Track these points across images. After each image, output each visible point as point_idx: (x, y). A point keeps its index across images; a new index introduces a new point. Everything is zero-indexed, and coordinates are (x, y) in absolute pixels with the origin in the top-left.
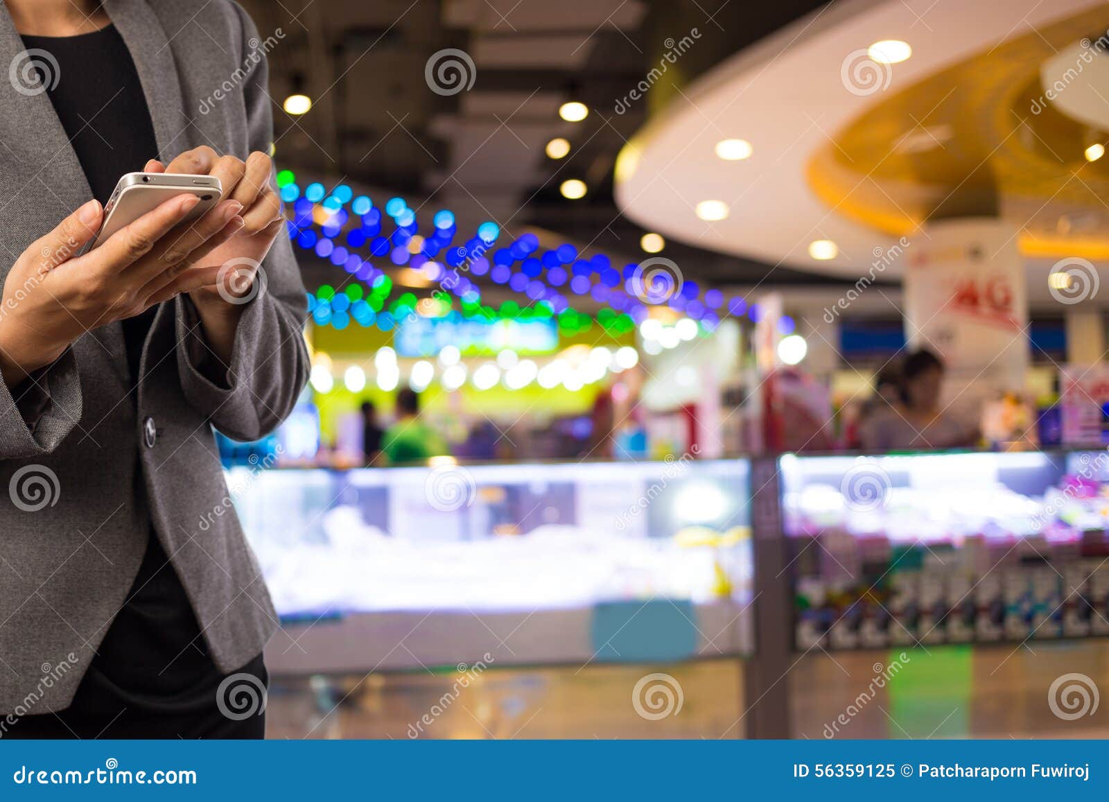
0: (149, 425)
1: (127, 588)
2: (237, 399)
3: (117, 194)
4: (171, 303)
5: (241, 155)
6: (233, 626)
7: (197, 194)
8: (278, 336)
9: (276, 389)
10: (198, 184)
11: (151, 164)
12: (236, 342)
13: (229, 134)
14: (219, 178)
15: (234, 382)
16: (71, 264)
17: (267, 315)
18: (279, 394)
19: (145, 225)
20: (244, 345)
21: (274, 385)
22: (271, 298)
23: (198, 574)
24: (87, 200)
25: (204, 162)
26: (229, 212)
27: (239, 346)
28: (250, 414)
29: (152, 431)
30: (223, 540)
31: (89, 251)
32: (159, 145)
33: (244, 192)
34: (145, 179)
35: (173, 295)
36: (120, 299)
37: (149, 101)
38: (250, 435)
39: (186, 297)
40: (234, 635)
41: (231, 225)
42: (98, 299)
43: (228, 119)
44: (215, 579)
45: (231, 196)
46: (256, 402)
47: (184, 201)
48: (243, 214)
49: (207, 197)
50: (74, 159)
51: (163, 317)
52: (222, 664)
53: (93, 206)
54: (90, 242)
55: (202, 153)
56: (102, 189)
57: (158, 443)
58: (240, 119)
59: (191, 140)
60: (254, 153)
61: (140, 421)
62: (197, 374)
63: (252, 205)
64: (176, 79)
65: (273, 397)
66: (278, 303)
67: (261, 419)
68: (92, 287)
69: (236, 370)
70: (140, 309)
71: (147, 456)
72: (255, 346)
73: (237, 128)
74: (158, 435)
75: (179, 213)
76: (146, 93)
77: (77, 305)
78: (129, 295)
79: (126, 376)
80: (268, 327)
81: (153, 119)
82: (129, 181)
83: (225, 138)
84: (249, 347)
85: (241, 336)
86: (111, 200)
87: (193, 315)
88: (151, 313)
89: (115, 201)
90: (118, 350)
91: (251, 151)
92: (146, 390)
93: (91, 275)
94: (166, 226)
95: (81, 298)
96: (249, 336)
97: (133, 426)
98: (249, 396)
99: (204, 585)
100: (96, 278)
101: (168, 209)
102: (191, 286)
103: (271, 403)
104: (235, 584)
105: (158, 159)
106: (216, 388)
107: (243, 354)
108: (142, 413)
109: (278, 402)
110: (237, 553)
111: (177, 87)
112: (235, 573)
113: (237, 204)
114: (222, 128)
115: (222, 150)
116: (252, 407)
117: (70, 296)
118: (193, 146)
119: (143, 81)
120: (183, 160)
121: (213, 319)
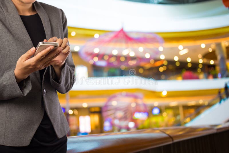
0: (44, 91)
1: (40, 122)
2: (62, 85)
3: (38, 46)
4: (49, 67)
5: (62, 38)
6: (61, 129)
7: (54, 46)
8: (69, 73)
9: (69, 84)
10: (54, 44)
11: (45, 40)
12: (61, 75)
13: (60, 34)
14: (58, 43)
15: (61, 82)
16: (29, 60)
17: (67, 69)
18: (70, 84)
19: (44, 52)
20: (63, 75)
21: (68, 83)
22: (68, 66)
23: (54, 119)
24: (33, 47)
25: (55, 40)
26: (60, 49)
27: (62, 75)
28: (64, 88)
29: (45, 92)
30: (59, 113)
31: (33, 57)
32: (46, 36)
33: (63, 46)
34: (44, 43)
35: (49, 65)
36: (39, 66)
37: (44, 28)
38: (64, 92)
39: (52, 66)
40: (61, 131)
41: (60, 52)
42: (35, 66)
43: (60, 32)
44: (57, 120)
45: (60, 46)
46: (65, 86)
47: (51, 47)
48: (63, 50)
49: (56, 47)
50: (30, 39)
51: (47, 70)
52: (58, 137)
53: (34, 48)
54: (33, 55)
55: (55, 38)
56: (35, 45)
57: (46, 94)
58: (62, 31)
59: (53, 35)
60: (65, 38)
61: (43, 90)
62: (54, 81)
63: (64, 48)
64: (49, 24)
65: (68, 85)
66: (69, 67)
67: (66, 89)
68: (34, 64)
69: (61, 80)
70: (43, 68)
71: (44, 97)
72: (65, 75)
73: (61, 33)
74: (46, 92)
75: (50, 50)
76: (44, 26)
77: (30, 67)
78: (41, 65)
79: (40, 81)
80: (67, 72)
81: (45, 31)
82: (41, 43)
83: (59, 35)
84: (64, 75)
85: (62, 73)
86: (37, 47)
87: (53, 70)
88: (45, 69)
89: (38, 47)
90: (39, 76)
91: (64, 38)
92: (44, 84)
93: (33, 61)
94: (48, 52)
95: (31, 66)
96: (64, 73)
97: (41, 91)
98: (64, 85)
99: (55, 122)
100: (34, 62)
101: (48, 49)
102: (52, 64)
103: (68, 86)
104: (61, 121)
105: (46, 39)
106: (57, 83)
107: (63, 77)
108: (43, 88)
109: (69, 86)
110: (61, 115)
111: (50, 25)
112: (61, 119)
113: (61, 48)
114: (59, 33)
115: (59, 38)
116: (64, 87)
117: (29, 65)
118: (53, 37)
119: (43, 24)
120: (51, 39)
121: (57, 70)
